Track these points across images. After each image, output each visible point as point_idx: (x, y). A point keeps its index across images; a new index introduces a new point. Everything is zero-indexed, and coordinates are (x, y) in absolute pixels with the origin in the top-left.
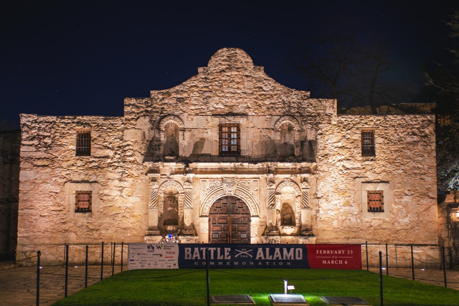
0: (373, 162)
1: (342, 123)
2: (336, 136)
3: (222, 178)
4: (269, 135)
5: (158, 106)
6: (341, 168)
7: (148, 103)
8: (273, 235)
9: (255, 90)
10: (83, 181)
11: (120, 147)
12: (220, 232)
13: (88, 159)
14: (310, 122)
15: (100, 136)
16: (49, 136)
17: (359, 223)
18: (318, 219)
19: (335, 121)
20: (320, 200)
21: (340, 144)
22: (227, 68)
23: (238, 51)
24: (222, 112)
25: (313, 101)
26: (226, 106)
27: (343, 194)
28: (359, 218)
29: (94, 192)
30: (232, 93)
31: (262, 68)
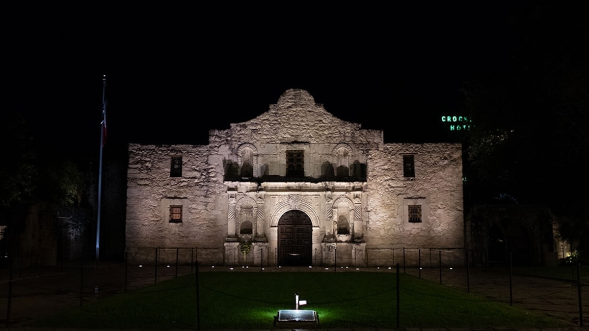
0: (413, 181)
1: (388, 149)
2: (383, 160)
3: (289, 195)
4: (328, 160)
5: (236, 136)
6: (387, 186)
7: (228, 134)
8: (331, 242)
9: (316, 122)
10: (175, 198)
11: (205, 170)
12: (287, 240)
13: (180, 179)
14: (361, 148)
15: (189, 161)
16: (150, 161)
17: (402, 231)
18: (368, 228)
19: (382, 148)
20: (370, 213)
21: (386, 167)
22: (293, 105)
23: (302, 91)
24: (289, 141)
25: (364, 132)
26: (292, 136)
27: (388, 208)
28: (402, 227)
29: (184, 206)
30: (297, 125)
31: (322, 105)
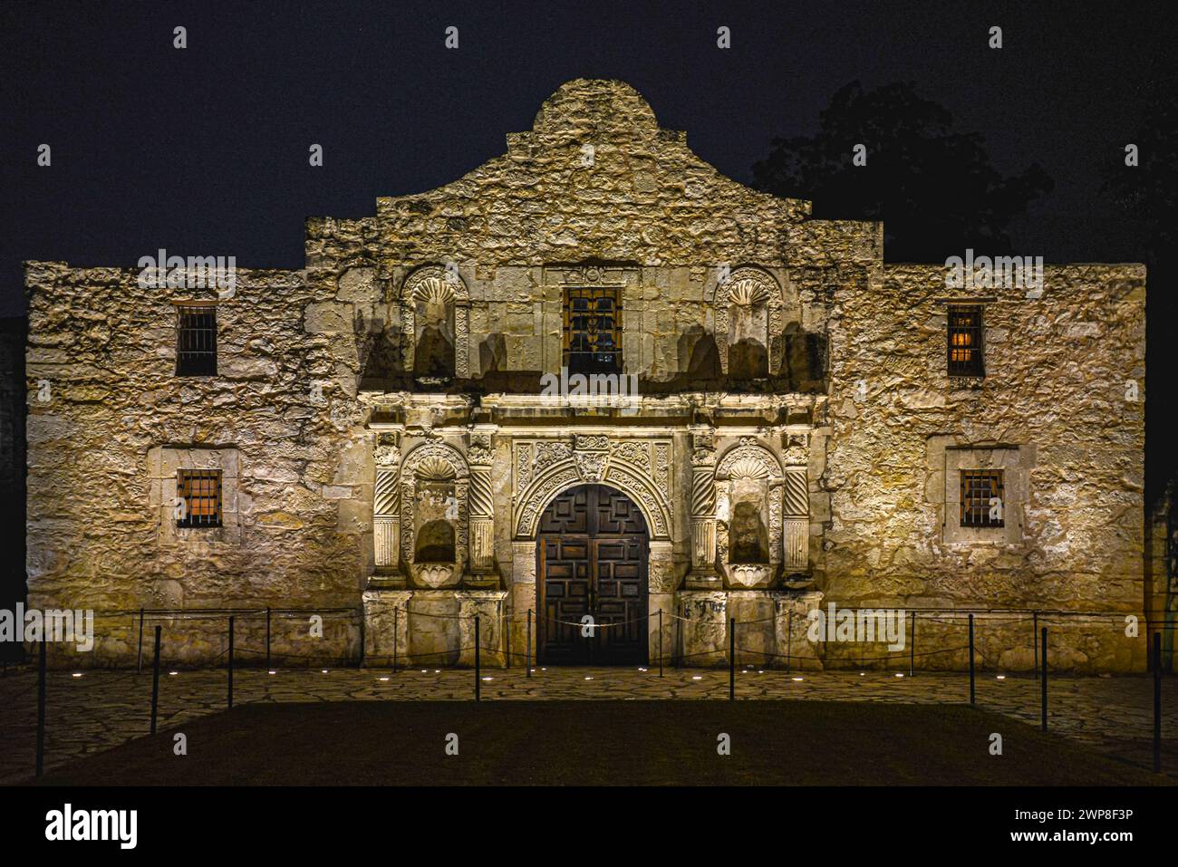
0: (978, 393)
1: (897, 286)
2: (880, 323)
3: (573, 437)
4: (700, 320)
5: (397, 240)
6: (892, 409)
7: (371, 231)
8: (709, 590)
9: (661, 195)
10: (196, 445)
11: (295, 352)
12: (567, 581)
13: (210, 384)
14: (809, 284)
15: (239, 322)
16: (104, 322)
17: (938, 555)
18: (829, 545)
19: (879, 281)
20: (836, 495)
21: (890, 345)
22: (584, 135)
23: (614, 87)
24: (573, 256)
25: (821, 227)
26: (583, 240)
27: (895, 479)
28: (937, 542)
29: (227, 473)
30: (599, 203)
31: (682, 135)
